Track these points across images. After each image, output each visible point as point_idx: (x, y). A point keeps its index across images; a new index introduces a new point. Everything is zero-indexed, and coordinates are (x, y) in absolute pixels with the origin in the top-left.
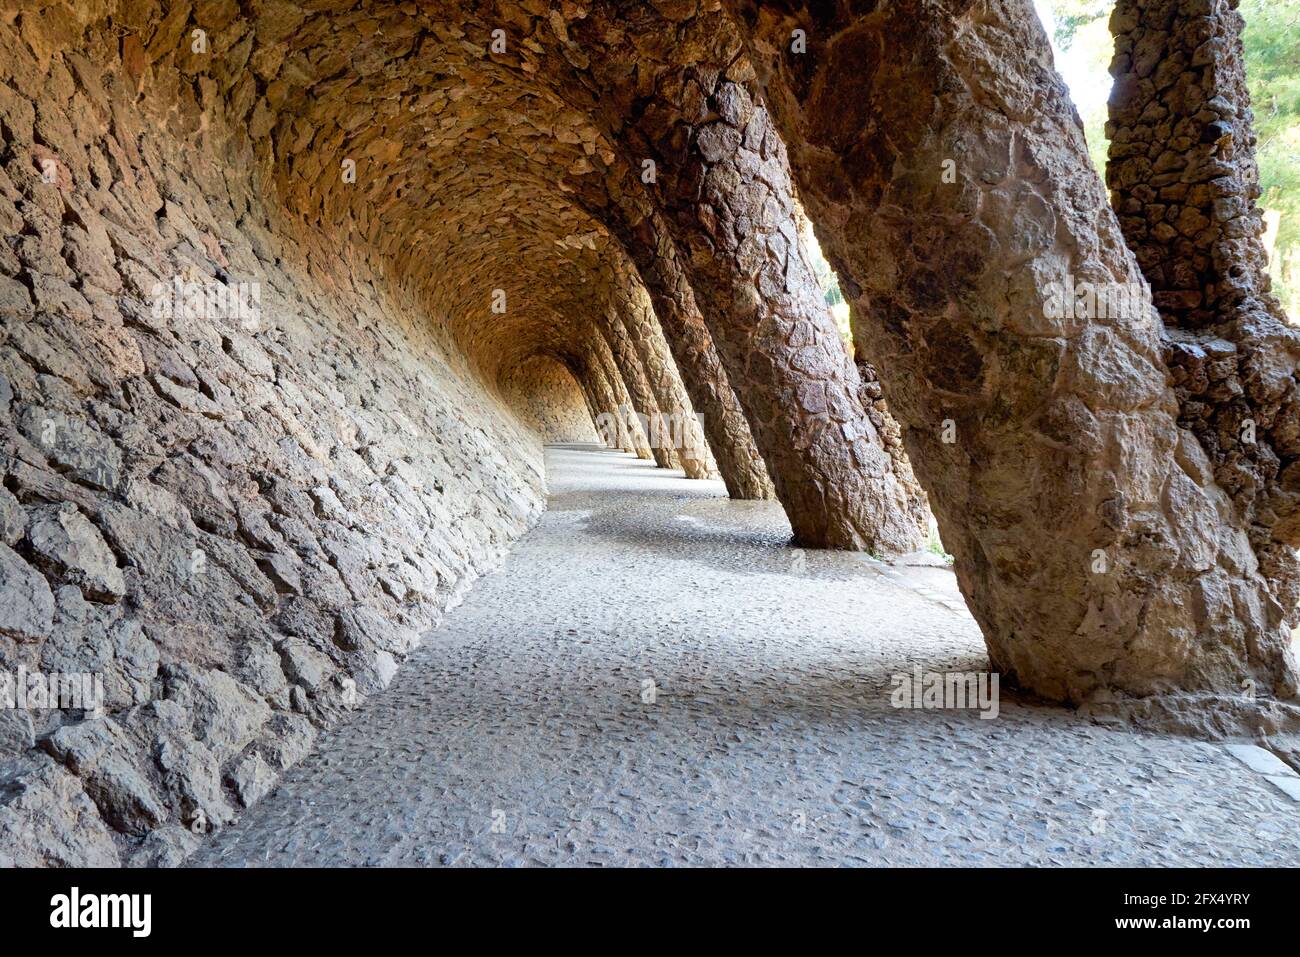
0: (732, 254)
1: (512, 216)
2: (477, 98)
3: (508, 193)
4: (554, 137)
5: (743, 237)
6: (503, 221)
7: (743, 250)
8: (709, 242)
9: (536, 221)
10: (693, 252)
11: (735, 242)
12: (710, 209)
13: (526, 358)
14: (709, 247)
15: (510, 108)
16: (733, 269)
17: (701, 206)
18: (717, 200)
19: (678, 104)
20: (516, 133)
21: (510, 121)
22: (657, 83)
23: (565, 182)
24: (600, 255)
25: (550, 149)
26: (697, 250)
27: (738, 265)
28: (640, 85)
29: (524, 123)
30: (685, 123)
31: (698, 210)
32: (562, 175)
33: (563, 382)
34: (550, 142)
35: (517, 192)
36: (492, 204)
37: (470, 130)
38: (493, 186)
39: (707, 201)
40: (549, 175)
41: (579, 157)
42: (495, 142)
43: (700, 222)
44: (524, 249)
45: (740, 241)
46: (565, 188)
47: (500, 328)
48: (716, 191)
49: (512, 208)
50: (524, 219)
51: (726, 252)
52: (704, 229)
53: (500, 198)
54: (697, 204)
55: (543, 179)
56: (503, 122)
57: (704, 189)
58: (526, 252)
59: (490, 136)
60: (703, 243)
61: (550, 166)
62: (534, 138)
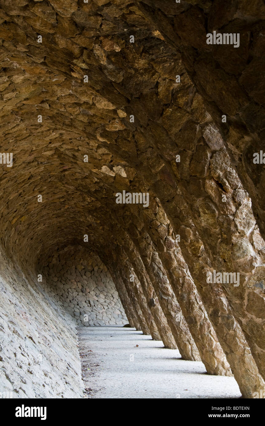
0: (231, 217)
1: (56, 149)
2: (33, 79)
3: (54, 135)
4: (94, 104)
5: (240, 205)
6: (48, 153)
7: (239, 215)
8: (214, 207)
9: (76, 154)
10: (202, 214)
11: (233, 209)
12: (213, 183)
13: (63, 247)
14: (214, 212)
15: (59, 85)
16: (232, 228)
17: (207, 181)
18: (219, 177)
19: (189, 110)
20: (63, 101)
21: (59, 93)
22: (173, 95)
23: (102, 136)
24: (131, 182)
25: (91, 112)
26: (205, 213)
27: (236, 226)
28: (161, 96)
29: (70, 95)
30: (195, 123)
31: (204, 184)
32: (100, 131)
33: (96, 269)
34: (90, 108)
35: (61, 134)
36: (41, 143)
37: (26, 99)
38: (42, 132)
39: (211, 178)
40: (89, 130)
41: (114, 119)
42: (46, 106)
43: (207, 193)
44: (65, 170)
45: (237, 208)
46: (101, 140)
47: (41, 227)
48: (219, 171)
49: (57, 144)
50: (67, 152)
51: (227, 215)
52: (209, 197)
53: (47, 139)
54: (204, 179)
55: (84, 131)
56: (53, 93)
57: (209, 168)
58: (66, 173)
59: (43, 102)
60: (209, 208)
61: (90, 124)
62: (78, 104)
